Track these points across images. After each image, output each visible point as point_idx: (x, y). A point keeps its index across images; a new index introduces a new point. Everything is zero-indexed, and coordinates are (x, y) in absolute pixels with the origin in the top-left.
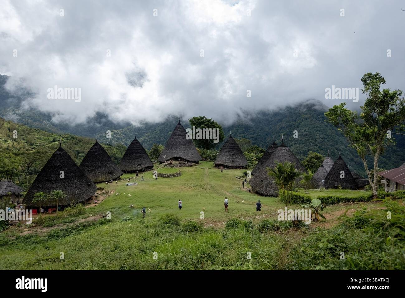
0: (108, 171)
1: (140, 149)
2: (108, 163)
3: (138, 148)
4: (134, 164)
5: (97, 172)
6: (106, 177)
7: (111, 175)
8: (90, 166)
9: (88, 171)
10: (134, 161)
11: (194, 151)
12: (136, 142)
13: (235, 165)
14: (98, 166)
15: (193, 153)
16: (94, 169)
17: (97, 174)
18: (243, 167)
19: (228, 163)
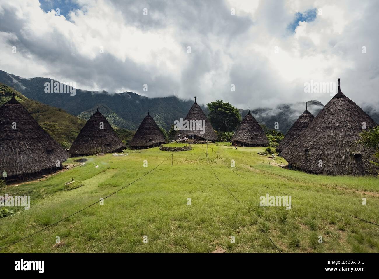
0: (106, 143)
1: (153, 125)
2: (107, 134)
3: (150, 124)
4: (145, 140)
5: (93, 143)
6: (102, 149)
7: (109, 147)
8: (86, 136)
9: (82, 141)
10: (145, 136)
11: (210, 130)
12: (149, 118)
13: (254, 143)
14: (95, 136)
15: (209, 132)
16: (89, 139)
17: (92, 145)
18: (263, 145)
19: (246, 140)
